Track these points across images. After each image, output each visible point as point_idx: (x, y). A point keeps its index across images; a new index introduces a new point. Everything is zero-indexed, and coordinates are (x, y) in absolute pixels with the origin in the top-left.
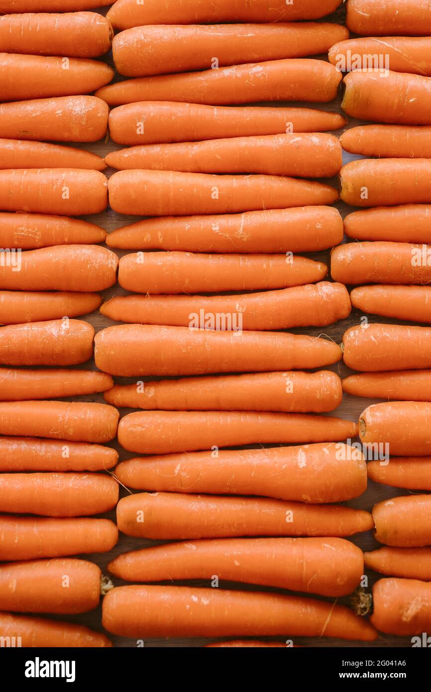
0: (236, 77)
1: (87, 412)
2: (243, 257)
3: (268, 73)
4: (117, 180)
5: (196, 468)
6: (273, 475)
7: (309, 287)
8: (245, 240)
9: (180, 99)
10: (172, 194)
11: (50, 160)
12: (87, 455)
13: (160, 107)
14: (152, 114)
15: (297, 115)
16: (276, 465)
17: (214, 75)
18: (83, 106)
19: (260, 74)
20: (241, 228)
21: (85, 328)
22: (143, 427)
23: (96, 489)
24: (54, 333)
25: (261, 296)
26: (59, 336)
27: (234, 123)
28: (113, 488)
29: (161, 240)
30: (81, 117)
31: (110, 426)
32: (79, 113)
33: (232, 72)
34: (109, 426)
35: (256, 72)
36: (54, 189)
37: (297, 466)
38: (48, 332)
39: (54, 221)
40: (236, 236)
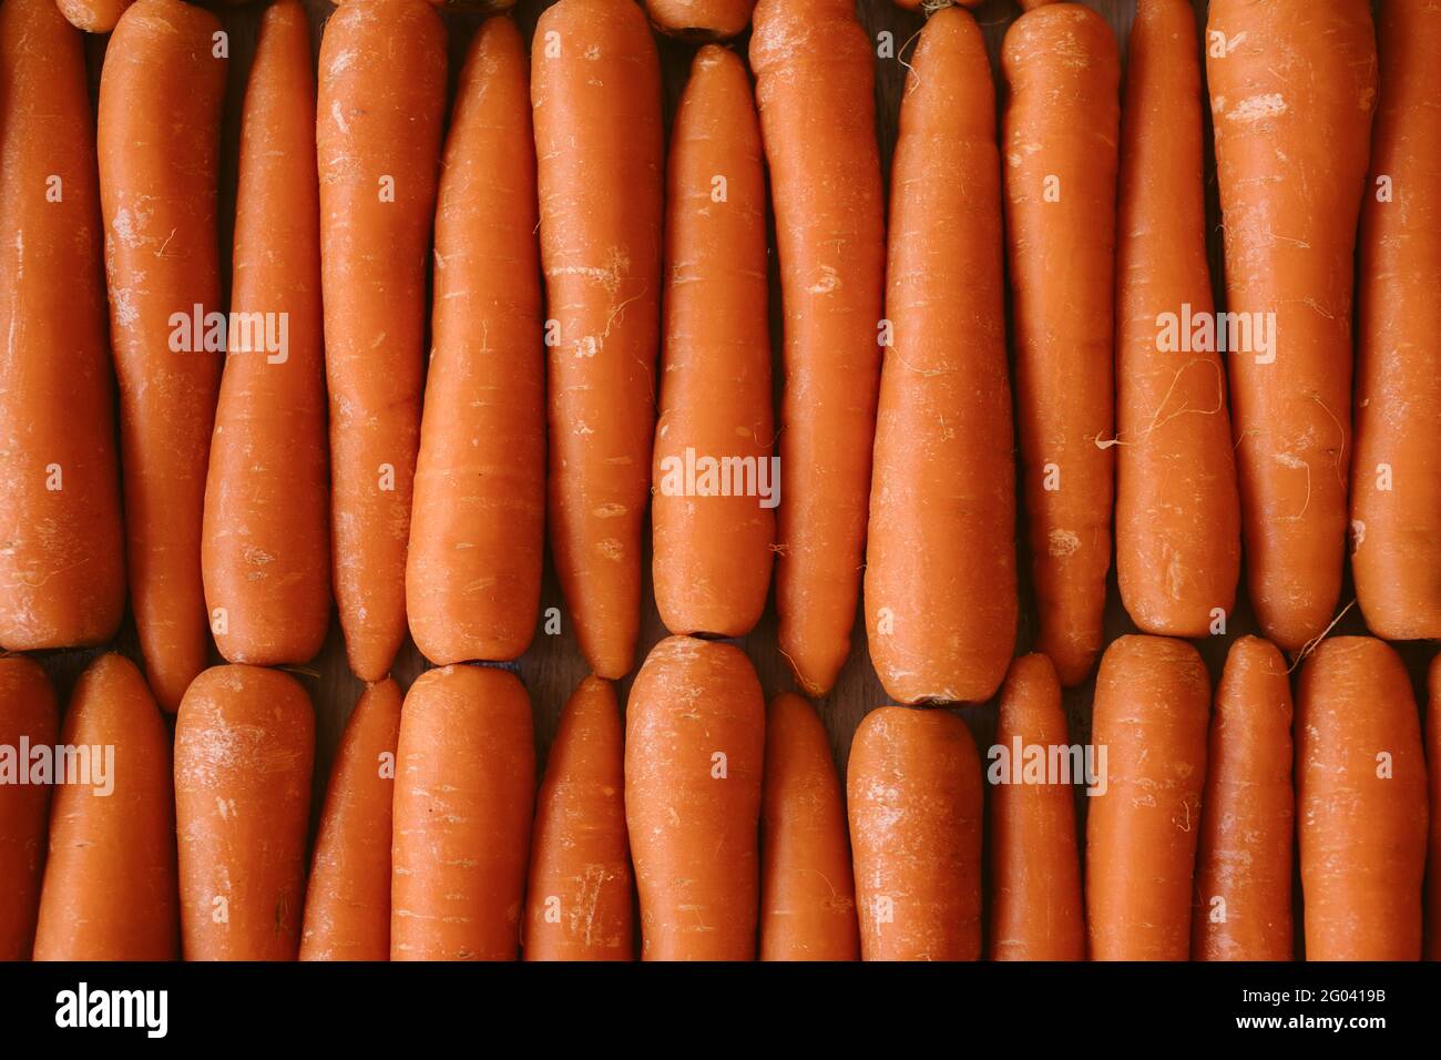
0: (143, 285)
1: (1125, 723)
2: (676, 275)
3: (138, 194)
4: (436, 632)
5: (1287, 405)
6: (1305, 187)
7: (767, 92)
8: (627, 262)
9: (200, 457)
10: (487, 469)
11: (366, 842)
12: (1251, 722)
13: (222, 509)
14: (244, 530)
15: (264, 120)
16: (1278, 178)
17: (132, 351)
18: (208, 733)
19: (138, 215)
20: (591, 272)
21: (877, 728)
22: (1169, 559)
23: (1348, 696)
24: (893, 821)
25: (789, 223)
26: (902, 803)
27: (280, 296)
28: (1343, 651)
29: (620, 510)
30: (243, 738)
31: (1166, 654)
32: (230, 744)
33: (127, 297)
34: (1166, 658)
35: (134, 227)
36: (458, 819)
37: (1282, 119)
38: (889, 836)
39: (554, 826)
40: (615, 290)
